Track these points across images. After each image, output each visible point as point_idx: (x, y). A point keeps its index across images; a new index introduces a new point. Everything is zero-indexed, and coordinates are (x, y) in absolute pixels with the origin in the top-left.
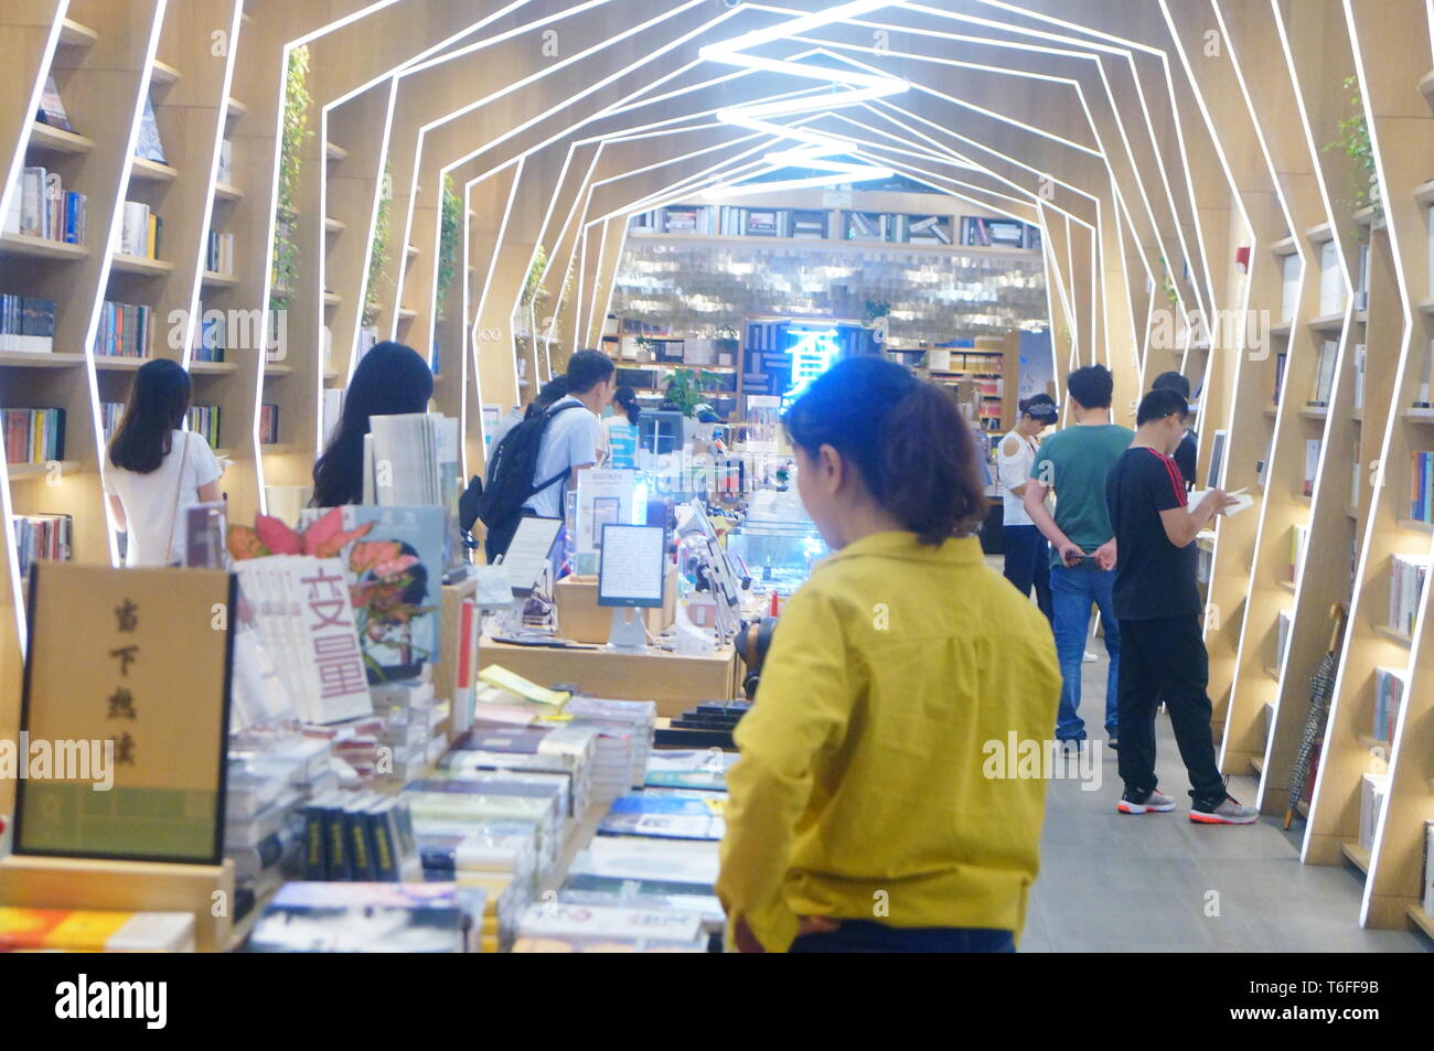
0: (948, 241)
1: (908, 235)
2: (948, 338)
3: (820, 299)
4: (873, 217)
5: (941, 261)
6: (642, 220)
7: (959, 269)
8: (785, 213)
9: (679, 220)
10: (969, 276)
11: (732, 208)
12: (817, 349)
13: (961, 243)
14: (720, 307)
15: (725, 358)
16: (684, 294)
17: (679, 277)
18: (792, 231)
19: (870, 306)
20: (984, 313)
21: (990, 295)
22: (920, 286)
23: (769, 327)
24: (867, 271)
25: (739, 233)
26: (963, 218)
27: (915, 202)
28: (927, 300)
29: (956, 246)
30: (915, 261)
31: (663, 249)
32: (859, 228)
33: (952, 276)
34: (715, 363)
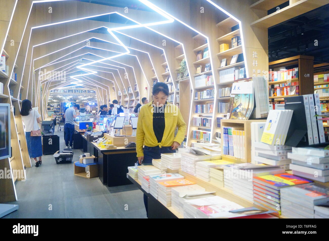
0: (86, 93)
1: (81, 92)
3: (68, 100)
7: (84, 96)
9: (55, 91)
11: (62, 90)
14: (57, 101)
16: (53, 100)
18: (68, 92)
19: (74, 100)
23: (63, 103)
24: (74, 97)
27: (82, 89)
31: (53, 95)
34: (57, 106)
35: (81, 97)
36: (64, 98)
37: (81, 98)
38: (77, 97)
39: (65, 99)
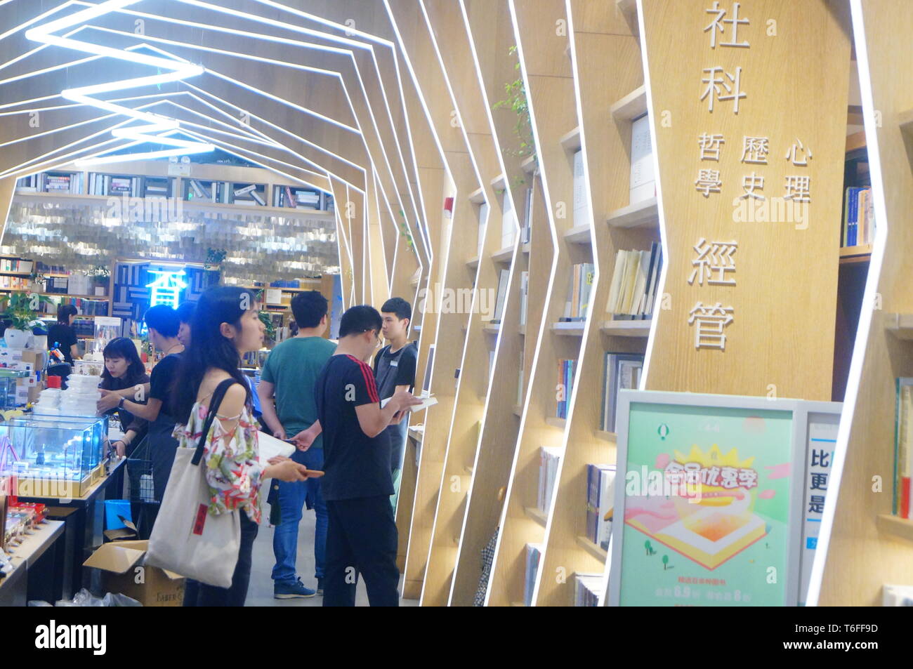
0: (263, 203)
1: (233, 198)
2: (274, 279)
3: (173, 247)
4: (207, 184)
5: (263, 219)
6: (28, 182)
7: (277, 226)
8: (139, 179)
9: (55, 184)
10: (286, 232)
11: (97, 174)
12: (170, 284)
13: (273, 205)
14: (98, 252)
15: (100, 291)
16: (70, 240)
17: (65, 228)
19: (211, 253)
20: (298, 261)
21: (302, 248)
22: (248, 238)
23: (134, 268)
24: (208, 227)
25: (103, 194)
26: (275, 186)
27: (239, 174)
28: (255, 250)
29: (270, 207)
30: (243, 220)
31: (50, 206)
32: (196, 190)
33: (272, 231)
34: (92, 292)
35: (259, 233)
36: (143, 235)
37: (262, 239)
38: (228, 229)
39: (148, 238)
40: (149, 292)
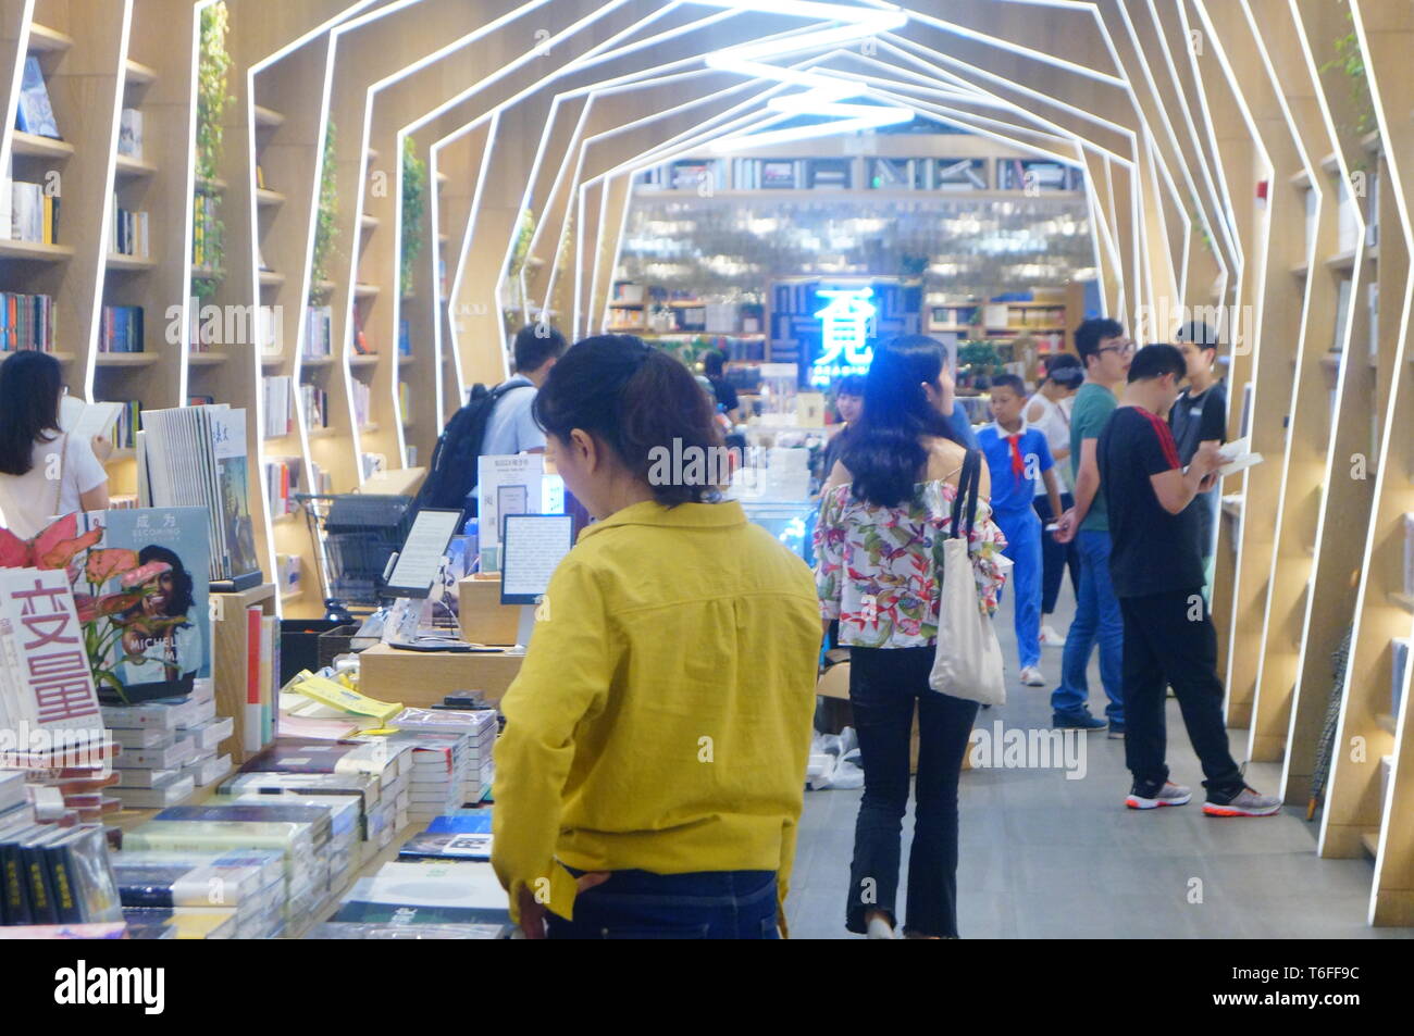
0: (982, 184)
1: (938, 182)
2: (998, 292)
3: (852, 256)
4: (899, 163)
5: (981, 208)
6: (648, 178)
7: (1001, 217)
8: (804, 163)
9: (686, 176)
10: (1014, 224)
11: (745, 160)
12: (852, 310)
13: (998, 187)
14: (744, 268)
15: (750, 324)
16: (705, 254)
17: (697, 238)
18: (811, 182)
19: (906, 261)
20: (1034, 263)
21: (1039, 243)
22: (960, 237)
23: (797, 289)
24: (902, 222)
25: (753, 186)
26: (998, 161)
27: (944, 145)
28: (970, 252)
29: (992, 191)
30: (953, 209)
31: (676, 208)
32: (883, 178)
33: (995, 224)
34: (740, 329)
35: (976, 227)
36: (807, 241)
37: (980, 236)
38: (931, 224)
39: (815, 245)
40: (819, 323)
